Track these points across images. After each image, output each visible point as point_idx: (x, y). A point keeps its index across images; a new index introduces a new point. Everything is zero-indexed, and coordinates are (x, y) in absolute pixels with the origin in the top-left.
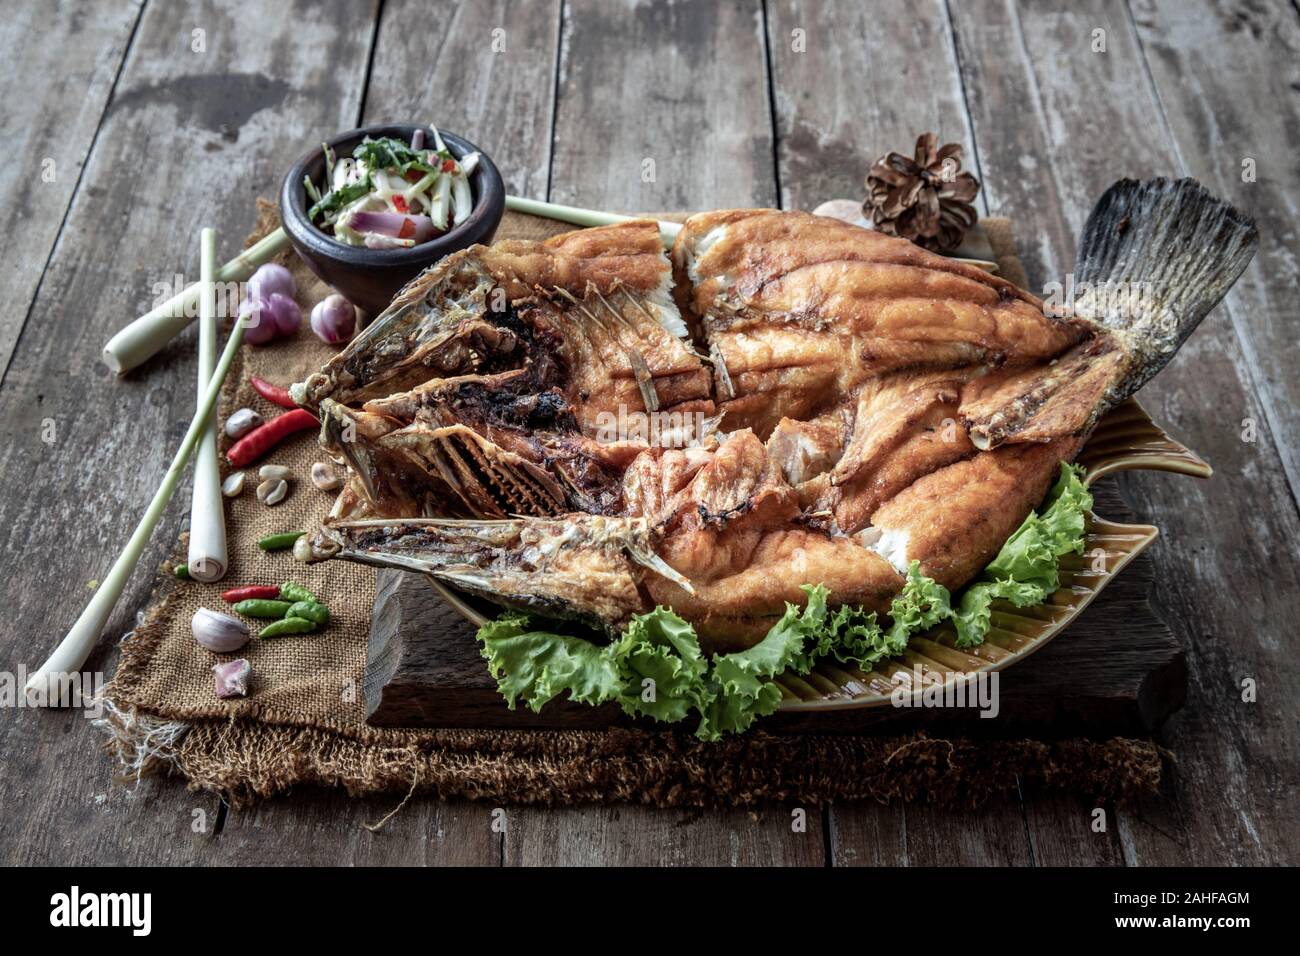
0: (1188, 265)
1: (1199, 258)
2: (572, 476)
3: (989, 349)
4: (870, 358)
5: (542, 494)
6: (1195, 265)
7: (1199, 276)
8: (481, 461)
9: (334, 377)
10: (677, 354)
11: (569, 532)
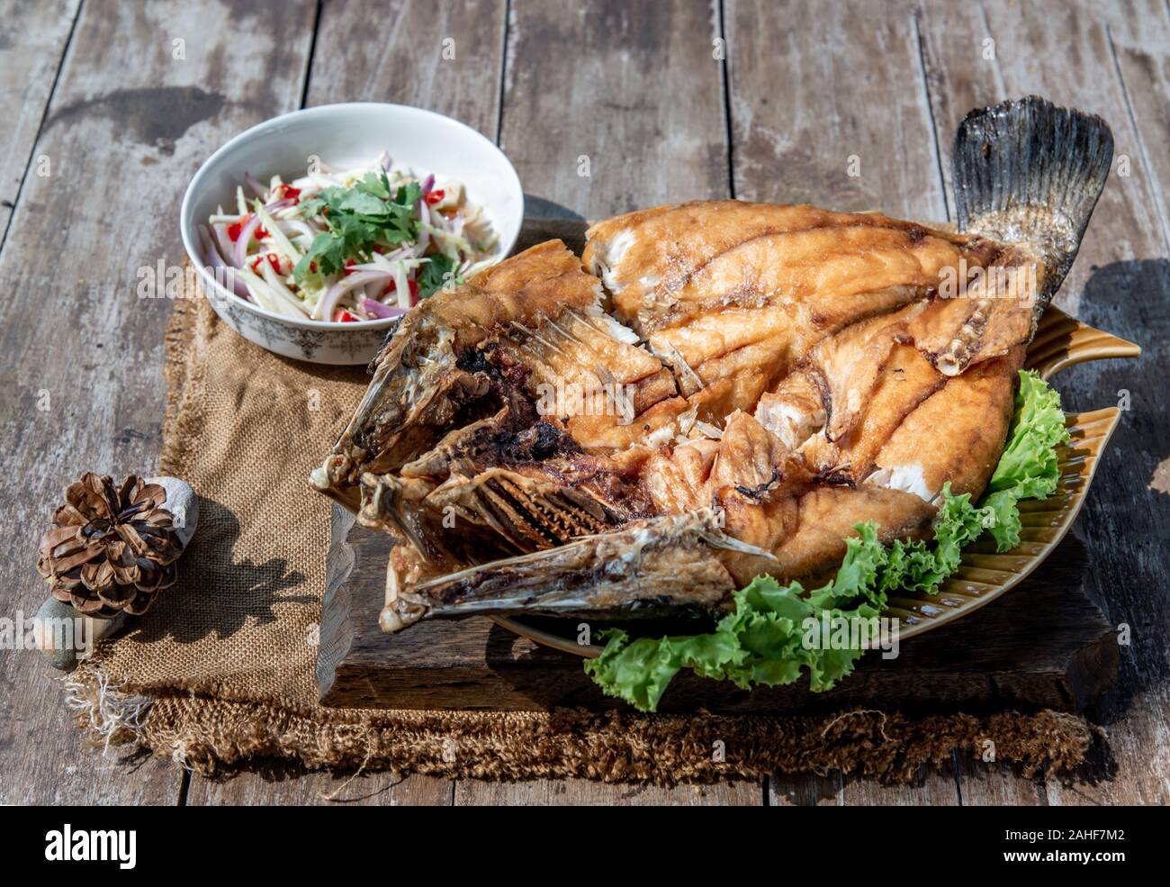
0: (1060, 172)
1: (1068, 163)
2: (598, 493)
3: (920, 287)
4: (821, 320)
5: (582, 515)
6: (1067, 170)
7: (1074, 178)
8: (522, 497)
9: (347, 455)
10: (639, 361)
11: (643, 537)
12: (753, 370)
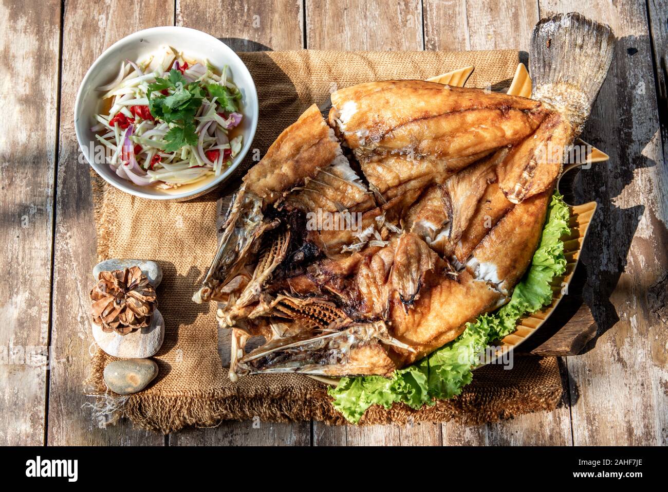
4: (450, 169)
9: (210, 286)
10: (357, 196)
11: (352, 340)
12: (415, 190)
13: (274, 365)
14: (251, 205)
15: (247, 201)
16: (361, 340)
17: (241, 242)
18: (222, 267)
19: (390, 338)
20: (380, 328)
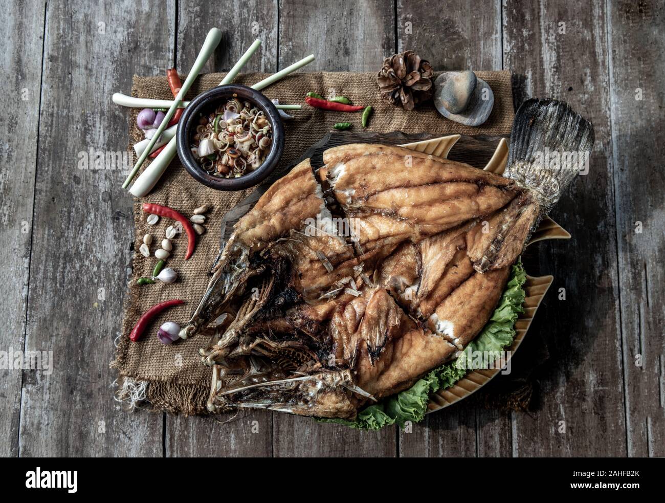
4: (423, 232)
9: (196, 324)
10: (337, 248)
11: (319, 386)
12: (392, 245)
13: (248, 401)
14: (239, 252)
15: (235, 249)
16: (328, 386)
17: (227, 287)
18: (208, 308)
19: (354, 386)
20: (346, 376)
